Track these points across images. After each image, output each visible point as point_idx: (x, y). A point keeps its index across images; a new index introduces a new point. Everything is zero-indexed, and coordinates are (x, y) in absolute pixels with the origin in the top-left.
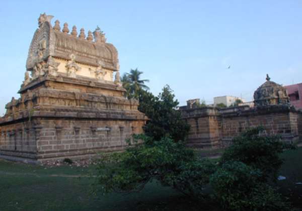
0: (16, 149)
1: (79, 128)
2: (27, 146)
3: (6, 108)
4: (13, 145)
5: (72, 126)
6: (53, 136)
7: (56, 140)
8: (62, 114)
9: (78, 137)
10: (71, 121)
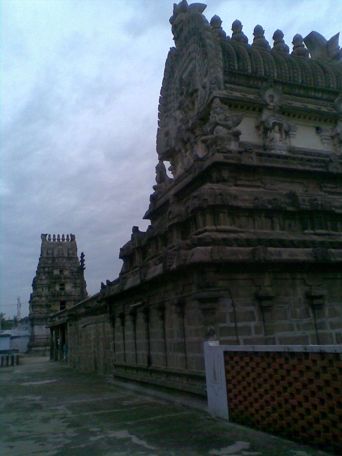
0: (150, 362)
1: (321, 297)
2: (180, 355)
3: (120, 257)
4: (143, 352)
5: (300, 291)
6: (252, 324)
7: (262, 336)
8: (271, 254)
9: (321, 326)
10: (299, 276)
